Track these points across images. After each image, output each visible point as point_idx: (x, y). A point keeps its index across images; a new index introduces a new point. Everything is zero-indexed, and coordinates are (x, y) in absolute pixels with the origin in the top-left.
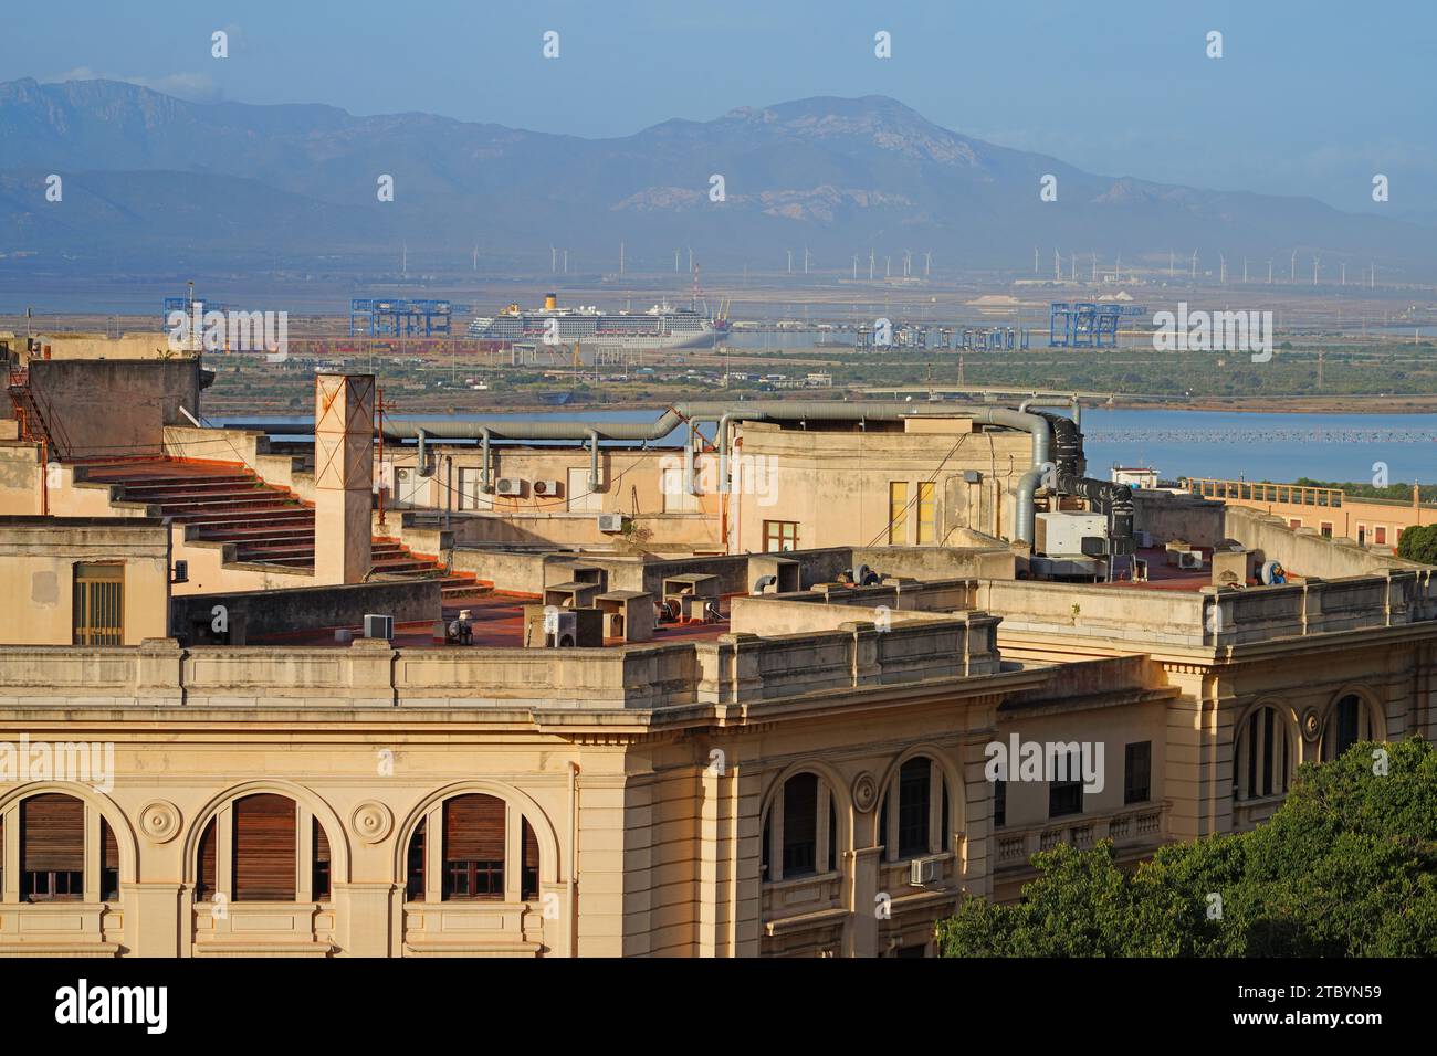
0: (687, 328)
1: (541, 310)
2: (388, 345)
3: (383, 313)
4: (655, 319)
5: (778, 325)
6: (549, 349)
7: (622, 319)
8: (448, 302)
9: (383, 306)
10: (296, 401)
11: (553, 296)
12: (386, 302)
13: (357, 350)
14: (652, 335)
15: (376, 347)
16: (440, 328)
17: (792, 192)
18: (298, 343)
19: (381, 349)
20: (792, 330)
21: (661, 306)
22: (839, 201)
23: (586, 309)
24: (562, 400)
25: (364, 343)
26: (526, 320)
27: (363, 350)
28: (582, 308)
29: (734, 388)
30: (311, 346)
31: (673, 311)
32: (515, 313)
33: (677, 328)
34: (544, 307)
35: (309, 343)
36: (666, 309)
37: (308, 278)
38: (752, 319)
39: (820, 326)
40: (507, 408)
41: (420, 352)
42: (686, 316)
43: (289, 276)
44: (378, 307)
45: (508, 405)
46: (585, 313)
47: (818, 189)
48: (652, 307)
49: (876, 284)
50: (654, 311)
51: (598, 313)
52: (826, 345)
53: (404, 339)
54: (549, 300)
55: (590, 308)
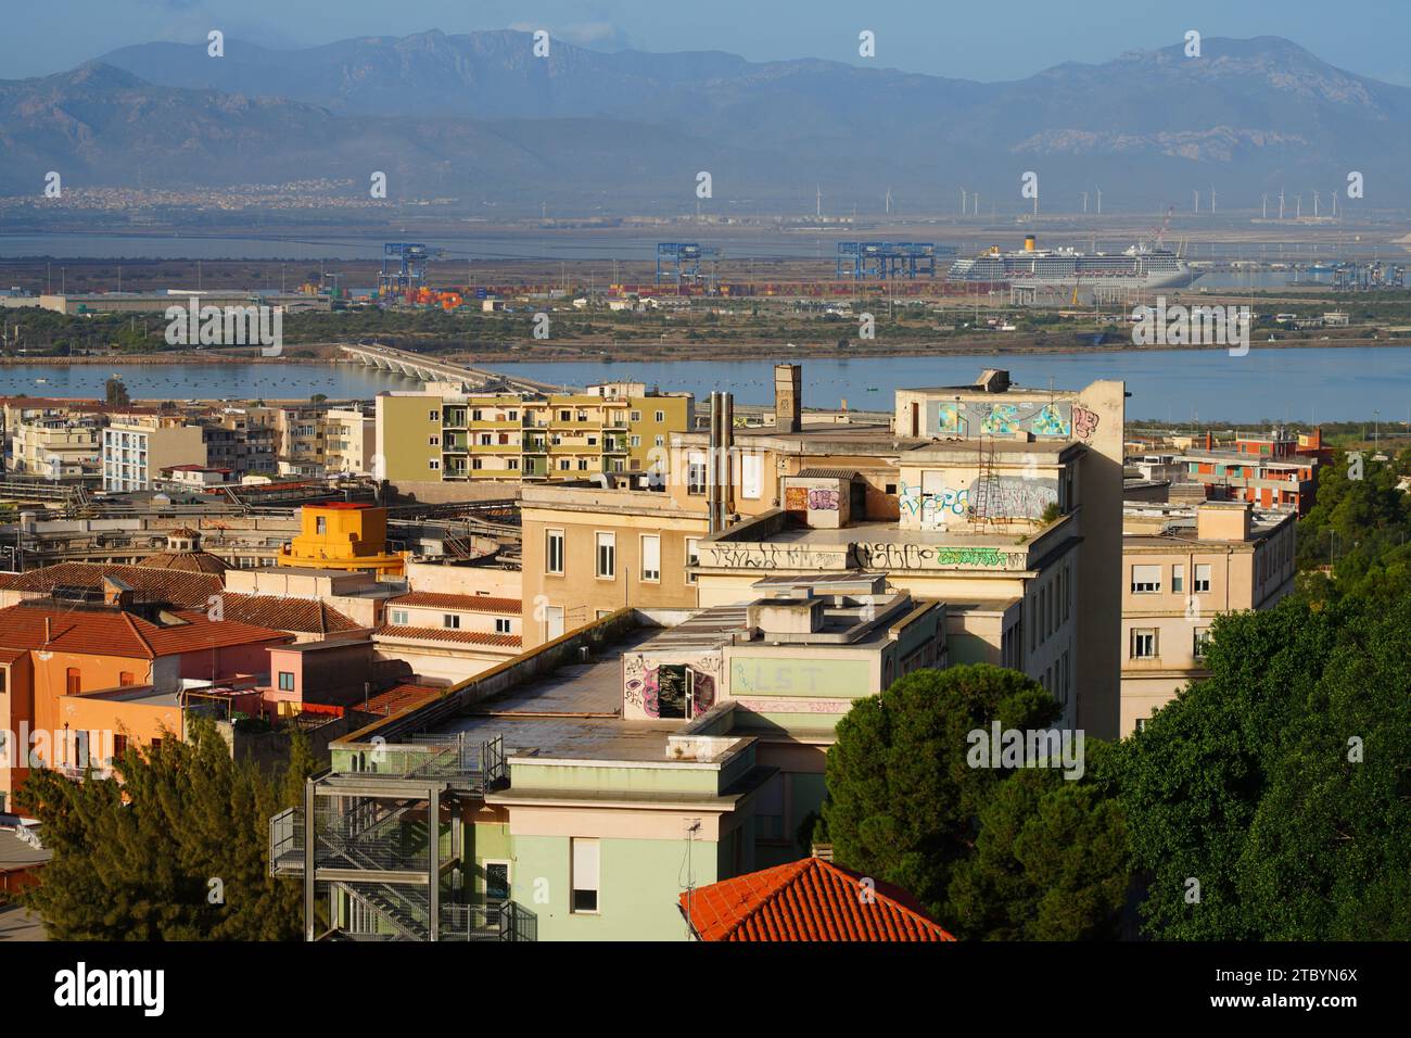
0: (1163, 268)
1: (1021, 252)
2: (880, 288)
3: (870, 255)
4: (1131, 260)
5: (1233, 265)
6: (1048, 290)
7: (1100, 260)
8: (932, 245)
9: (870, 249)
10: (843, 344)
11: (1032, 237)
12: (873, 245)
13: (851, 292)
14: (1129, 276)
15: (868, 289)
16: (924, 270)
17: (1189, 133)
18: (794, 286)
19: (873, 292)
20: (1247, 270)
21: (1137, 247)
22: (1236, 141)
23: (1064, 250)
24: (1098, 340)
25: (857, 285)
26: (1007, 262)
27: (856, 292)
28: (1060, 249)
29: (1258, 327)
30: (807, 289)
31: (1149, 252)
32: (997, 255)
33: (1154, 268)
34: (1024, 249)
35: (804, 286)
36: (1143, 250)
37: (730, 222)
38: (1205, 259)
39: (1274, 265)
40: (1048, 349)
41: (911, 294)
42: (1162, 256)
43: (710, 220)
44: (864, 250)
45: (1049, 346)
46: (1064, 255)
47: (1216, 129)
48: (1129, 247)
49: (1289, 222)
50: (1131, 252)
51: (1077, 254)
52: (1301, 284)
53: (888, 279)
54: (1028, 241)
55: (1068, 249)
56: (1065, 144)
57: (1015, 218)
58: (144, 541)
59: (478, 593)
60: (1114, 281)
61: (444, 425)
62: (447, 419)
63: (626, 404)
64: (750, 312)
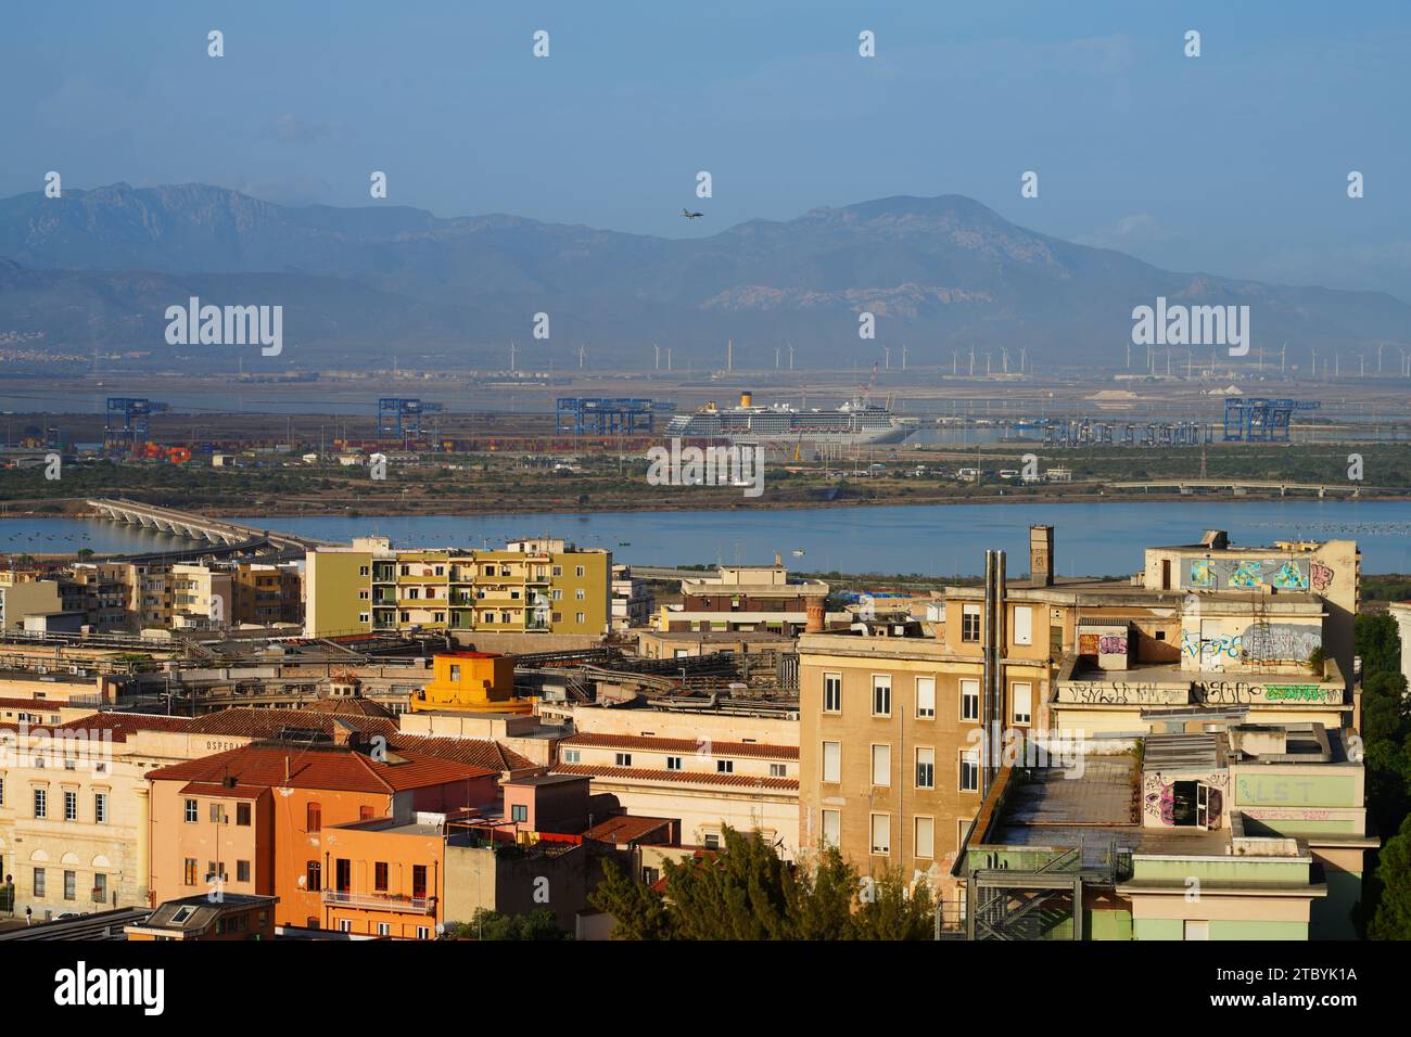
0: (876, 424)
1: (737, 408)
2: (601, 443)
3: (589, 411)
4: (846, 416)
5: (938, 421)
6: (771, 446)
7: (815, 416)
8: (650, 401)
9: (589, 405)
10: (584, 499)
11: (748, 394)
12: (592, 401)
13: (573, 448)
14: (843, 432)
15: (590, 444)
16: (642, 426)
17: (876, 290)
18: (516, 441)
19: (595, 447)
20: (951, 426)
21: (851, 403)
22: (923, 298)
23: (780, 406)
24: (831, 496)
25: (578, 441)
26: (724, 418)
27: (578, 448)
28: (776, 405)
29: (986, 483)
30: (530, 444)
31: (863, 408)
32: (713, 411)
33: (868, 424)
34: (740, 405)
35: (526, 442)
36: (856, 407)
37: (427, 376)
38: (912, 416)
39: (979, 422)
40: (786, 504)
41: (632, 449)
42: (876, 412)
43: (406, 375)
44: (583, 406)
45: (785, 501)
46: (779, 411)
47: (902, 287)
48: (843, 403)
49: (980, 379)
50: (845, 408)
51: (792, 410)
52: (1010, 440)
53: (607, 436)
54: (744, 397)
55: (784, 406)
56: (754, 301)
57: (709, 374)
58: (279, 688)
59: (643, 734)
60: (832, 437)
61: (374, 580)
62: (376, 574)
63: (548, 560)
64: (479, 468)
